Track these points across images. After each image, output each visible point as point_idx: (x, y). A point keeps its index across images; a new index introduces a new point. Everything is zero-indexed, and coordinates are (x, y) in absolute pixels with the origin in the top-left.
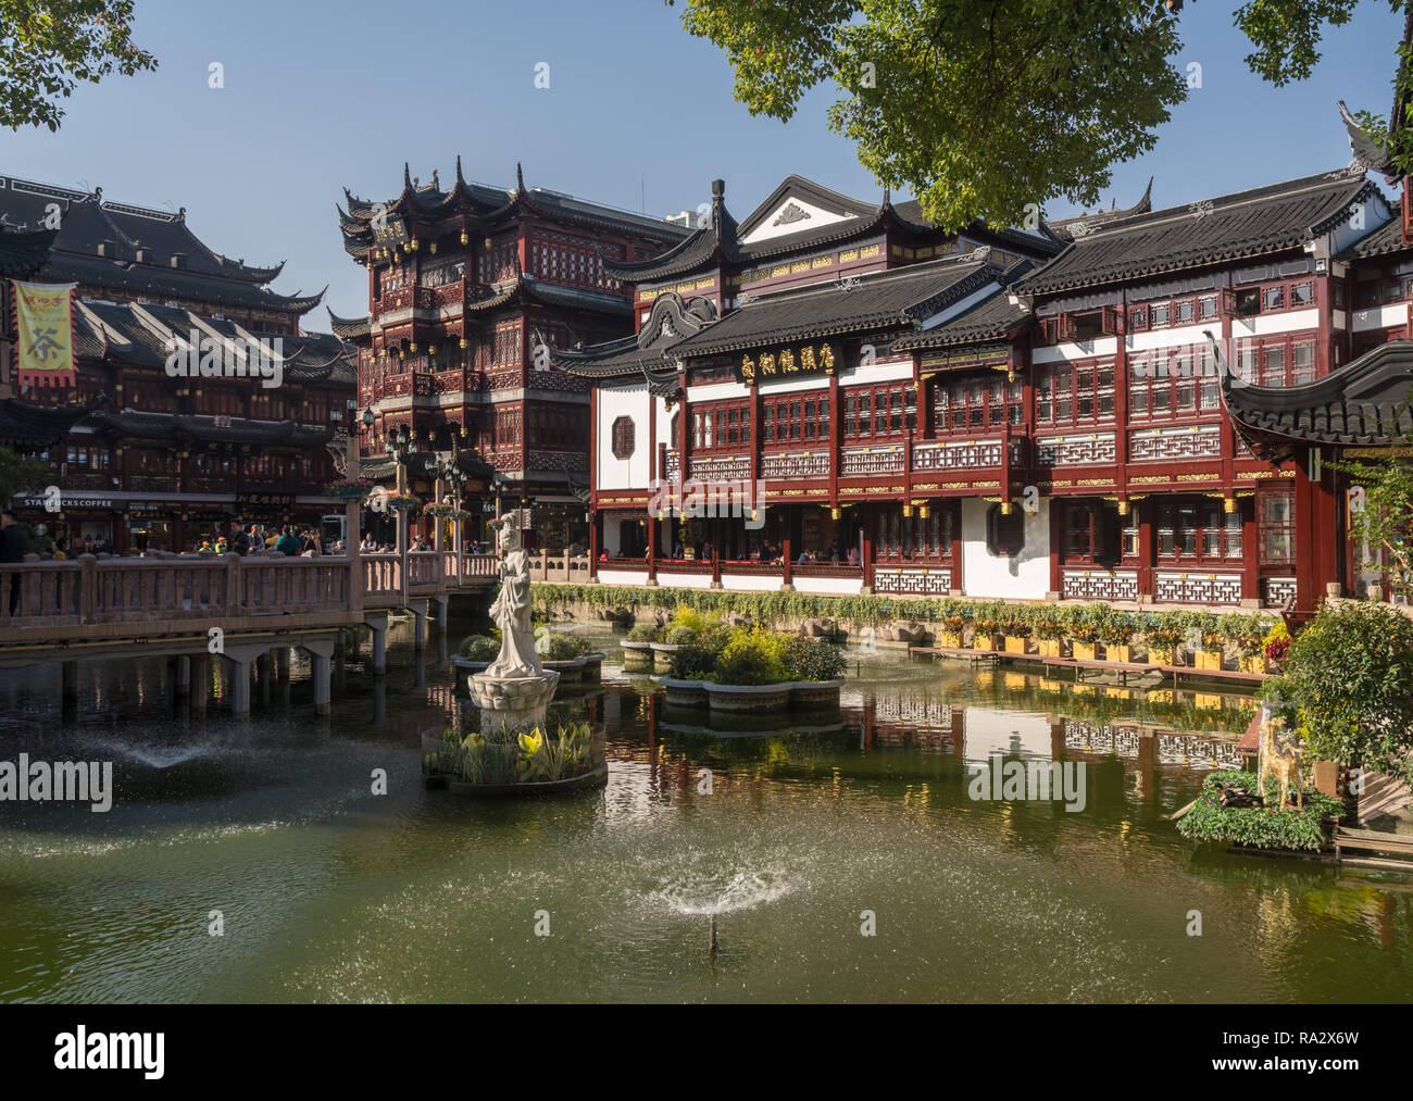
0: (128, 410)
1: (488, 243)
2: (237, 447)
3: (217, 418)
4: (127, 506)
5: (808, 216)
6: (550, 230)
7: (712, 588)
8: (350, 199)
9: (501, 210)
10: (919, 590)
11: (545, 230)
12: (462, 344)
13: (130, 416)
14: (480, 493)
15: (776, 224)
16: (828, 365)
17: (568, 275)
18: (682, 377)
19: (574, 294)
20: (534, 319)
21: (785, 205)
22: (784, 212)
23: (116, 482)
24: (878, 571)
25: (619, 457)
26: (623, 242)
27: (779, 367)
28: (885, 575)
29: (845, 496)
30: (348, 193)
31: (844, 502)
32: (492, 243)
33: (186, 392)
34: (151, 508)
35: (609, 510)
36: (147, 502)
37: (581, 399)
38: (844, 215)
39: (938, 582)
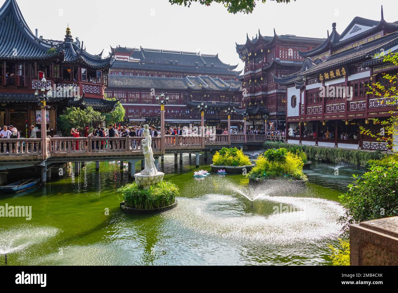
0: (194, 101)
1: (269, 51)
2: (217, 108)
3: (213, 102)
4: (194, 123)
5: (361, 29)
6: (285, 45)
7: (315, 145)
8: (237, 45)
9: (270, 42)
10: (369, 148)
11: (283, 45)
12: (262, 79)
13: (194, 102)
14: (254, 119)
15: (351, 33)
16: (344, 74)
17: (285, 57)
18: (305, 83)
19: (292, 62)
20: (279, 70)
21: (354, 27)
22: (353, 29)
23: (191, 117)
24: (364, 142)
25: (293, 107)
26: (308, 46)
27: (330, 77)
28: (366, 143)
29: (350, 117)
30: (236, 43)
31: (349, 119)
32: (270, 51)
33: (205, 96)
34: (199, 123)
35: (291, 122)
36: (198, 122)
37: (284, 91)
38: (372, 27)
39: (367, 145)
